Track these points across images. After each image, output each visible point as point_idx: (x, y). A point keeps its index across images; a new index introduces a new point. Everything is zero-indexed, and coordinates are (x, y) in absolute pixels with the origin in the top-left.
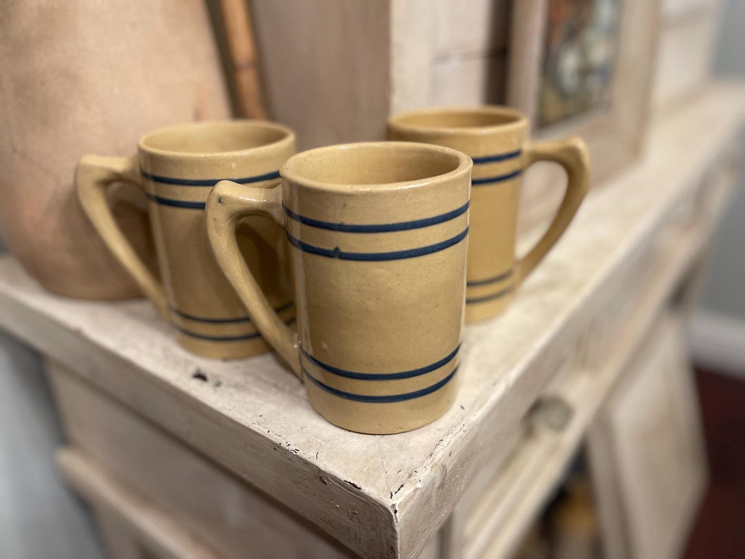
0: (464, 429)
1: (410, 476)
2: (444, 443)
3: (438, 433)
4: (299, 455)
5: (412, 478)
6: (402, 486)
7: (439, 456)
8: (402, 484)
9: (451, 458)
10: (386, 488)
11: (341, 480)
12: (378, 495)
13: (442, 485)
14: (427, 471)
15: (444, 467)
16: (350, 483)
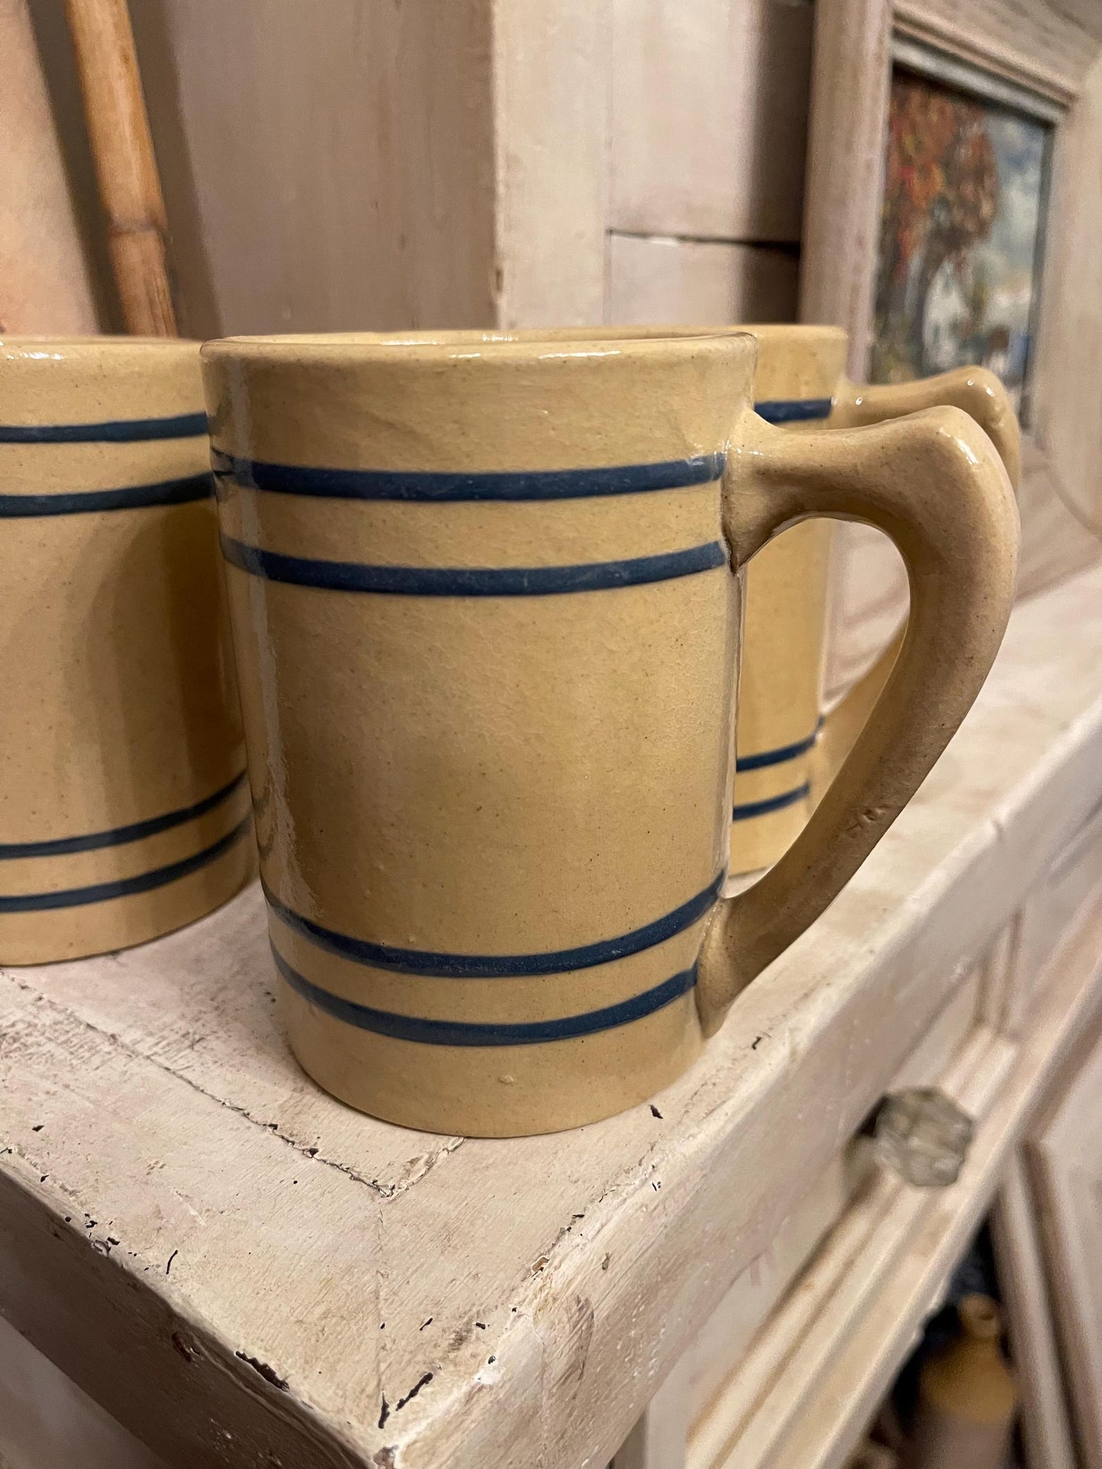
0: (657, 1178)
1: (460, 1340)
2: (588, 1227)
3: (572, 1190)
4: (118, 1259)
5: (466, 1351)
6: (427, 1379)
7: (568, 1268)
8: (426, 1370)
9: (609, 1274)
10: (370, 1389)
11: (229, 1353)
12: (340, 1411)
13: (576, 1369)
14: (520, 1324)
15: (583, 1305)
16: (254, 1362)
